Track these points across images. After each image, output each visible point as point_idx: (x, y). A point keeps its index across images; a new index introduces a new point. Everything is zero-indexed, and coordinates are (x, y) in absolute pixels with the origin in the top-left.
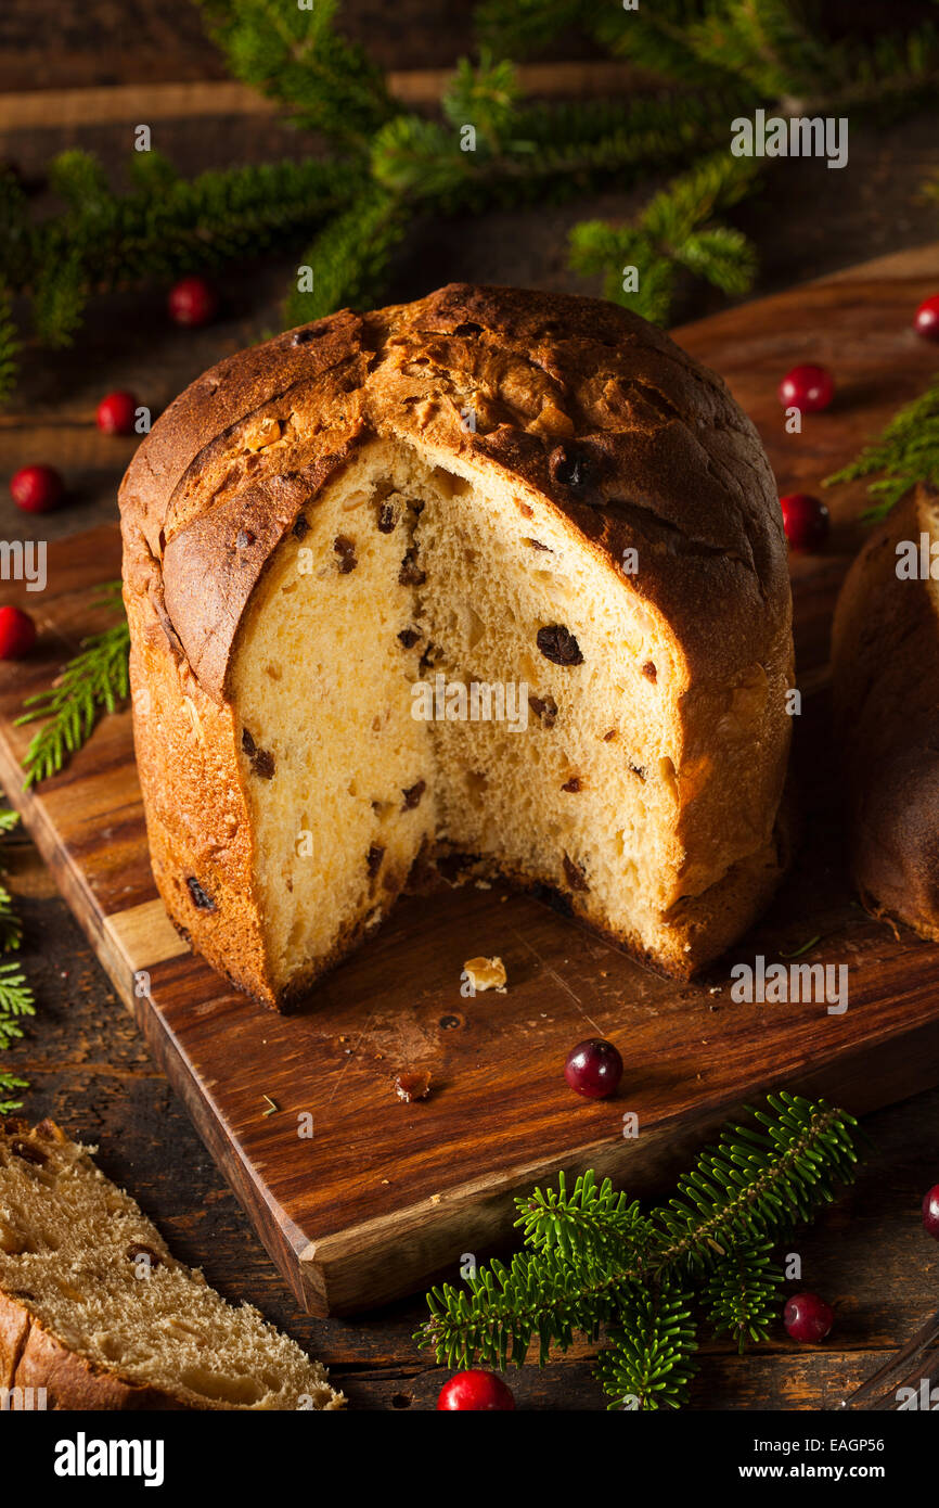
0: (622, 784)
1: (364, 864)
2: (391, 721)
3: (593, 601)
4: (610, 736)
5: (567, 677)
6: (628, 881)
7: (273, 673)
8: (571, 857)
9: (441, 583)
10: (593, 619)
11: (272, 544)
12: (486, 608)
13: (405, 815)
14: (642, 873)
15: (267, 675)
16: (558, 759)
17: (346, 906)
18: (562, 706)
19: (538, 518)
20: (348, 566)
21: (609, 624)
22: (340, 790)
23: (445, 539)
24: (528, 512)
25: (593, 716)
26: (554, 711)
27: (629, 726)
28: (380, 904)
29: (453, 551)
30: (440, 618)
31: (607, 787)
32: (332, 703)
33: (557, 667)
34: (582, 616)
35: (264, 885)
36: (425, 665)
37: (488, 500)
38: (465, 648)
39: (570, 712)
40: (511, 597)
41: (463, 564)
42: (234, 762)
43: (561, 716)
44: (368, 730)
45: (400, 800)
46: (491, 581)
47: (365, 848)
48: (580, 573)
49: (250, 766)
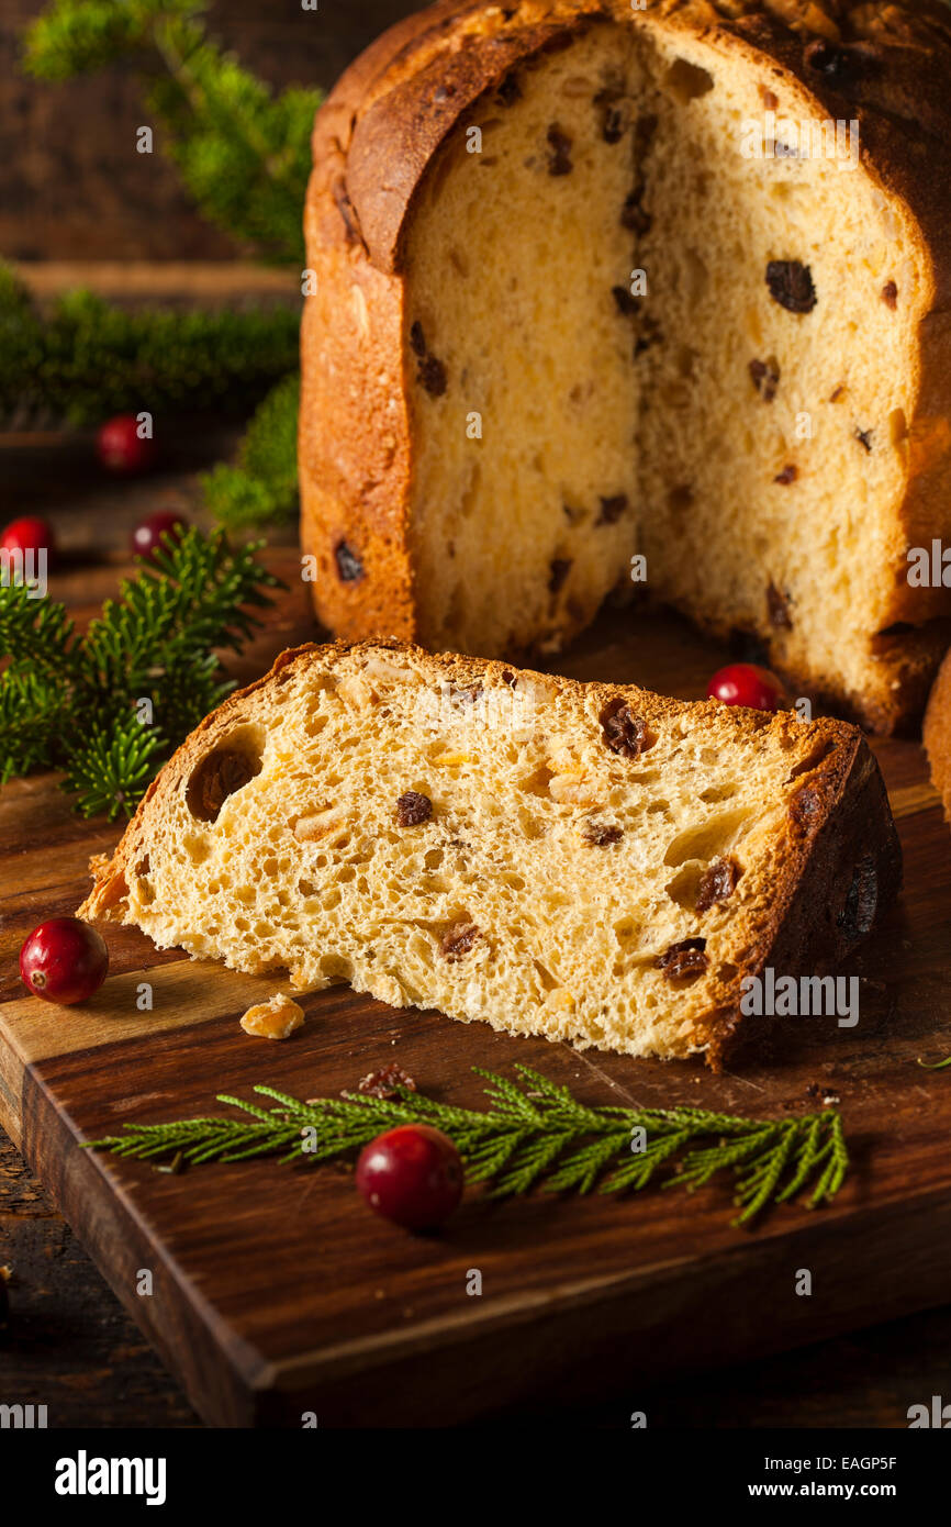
0: (843, 457)
1: (543, 568)
2: (595, 398)
3: (835, 212)
4: (837, 395)
5: (796, 327)
6: (838, 602)
7: (458, 263)
8: (776, 580)
9: (667, 229)
10: (832, 239)
11: (474, 94)
12: (712, 249)
13: (601, 531)
14: (855, 585)
15: (450, 261)
16: (775, 445)
17: (519, 613)
18: (785, 368)
19: (783, 109)
20: (561, 167)
21: (850, 239)
22: (523, 457)
23: (676, 162)
24: (772, 101)
25: (820, 373)
26: (776, 378)
27: (860, 376)
28: (560, 629)
29: (682, 178)
30: (661, 277)
31: (827, 468)
32: (526, 338)
33: (785, 312)
34: (818, 236)
35: (419, 533)
36: (641, 346)
37: (730, 96)
38: (684, 312)
39: (794, 372)
40: (742, 228)
41: (693, 196)
42: (398, 355)
43: (784, 382)
44: (564, 395)
45: (595, 509)
46: (723, 209)
47: (547, 546)
48: (823, 175)
49: (416, 369)
